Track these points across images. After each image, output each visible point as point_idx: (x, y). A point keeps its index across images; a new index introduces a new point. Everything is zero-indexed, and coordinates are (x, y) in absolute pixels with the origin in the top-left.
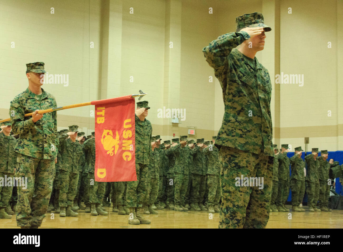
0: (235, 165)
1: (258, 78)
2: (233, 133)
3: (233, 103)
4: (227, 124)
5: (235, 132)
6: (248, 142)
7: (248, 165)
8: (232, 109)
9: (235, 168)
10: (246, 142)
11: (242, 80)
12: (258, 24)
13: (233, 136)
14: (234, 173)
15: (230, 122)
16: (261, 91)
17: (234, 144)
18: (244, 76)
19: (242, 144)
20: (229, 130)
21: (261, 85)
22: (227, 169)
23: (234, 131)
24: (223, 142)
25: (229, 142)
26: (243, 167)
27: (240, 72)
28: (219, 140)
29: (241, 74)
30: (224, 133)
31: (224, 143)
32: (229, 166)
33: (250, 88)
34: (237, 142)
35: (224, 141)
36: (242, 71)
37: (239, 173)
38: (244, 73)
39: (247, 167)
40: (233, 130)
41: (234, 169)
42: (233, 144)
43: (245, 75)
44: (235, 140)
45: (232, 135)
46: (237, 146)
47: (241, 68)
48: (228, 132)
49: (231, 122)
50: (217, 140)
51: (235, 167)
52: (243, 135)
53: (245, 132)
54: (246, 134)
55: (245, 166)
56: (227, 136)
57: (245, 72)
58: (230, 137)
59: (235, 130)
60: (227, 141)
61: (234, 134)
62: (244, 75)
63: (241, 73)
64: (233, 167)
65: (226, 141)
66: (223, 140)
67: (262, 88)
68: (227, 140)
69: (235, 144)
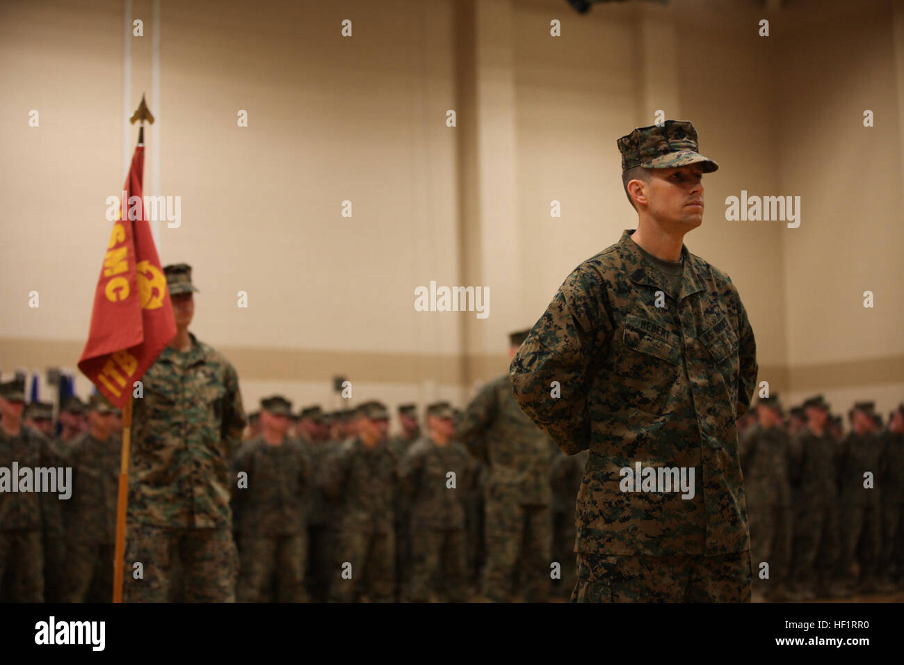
0: (606, 571)
1: (686, 326)
2: (622, 509)
3: (612, 423)
4: (601, 487)
5: (628, 505)
6: (669, 529)
7: (646, 573)
8: (609, 442)
9: (606, 580)
10: (664, 531)
11: (641, 351)
12: (677, 153)
13: (625, 520)
14: (603, 596)
15: (609, 480)
16: (699, 363)
17: (630, 544)
18: (642, 337)
19: (653, 537)
20: (610, 503)
21: (696, 347)
22: (586, 584)
23: (626, 502)
24: (599, 543)
25: (615, 540)
26: (631, 578)
27: (628, 327)
28: (588, 538)
29: (633, 334)
30: (598, 516)
31: (602, 546)
32: (591, 574)
33: (666, 366)
34: (639, 537)
35: (601, 541)
36: (633, 325)
37: (617, 593)
38: (639, 327)
39: (642, 577)
40: (622, 502)
41: (604, 585)
42: (627, 546)
43: (645, 334)
44: (630, 531)
45: (622, 516)
46: (640, 547)
47: (628, 315)
48: (607, 512)
49: (612, 480)
50: (584, 539)
51: (605, 576)
52: (654, 510)
53: (658, 502)
54: (660, 509)
55: (637, 574)
56: (606, 526)
57: (643, 323)
58: (617, 527)
59: (628, 499)
60: (609, 540)
61: (627, 513)
62: (642, 335)
63: (633, 329)
64: (601, 578)
65: (607, 541)
66: (599, 539)
67: (699, 354)
68: (609, 535)
69: (634, 541)
